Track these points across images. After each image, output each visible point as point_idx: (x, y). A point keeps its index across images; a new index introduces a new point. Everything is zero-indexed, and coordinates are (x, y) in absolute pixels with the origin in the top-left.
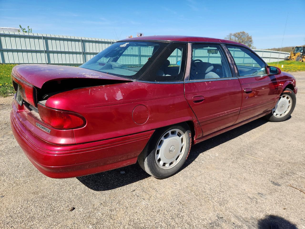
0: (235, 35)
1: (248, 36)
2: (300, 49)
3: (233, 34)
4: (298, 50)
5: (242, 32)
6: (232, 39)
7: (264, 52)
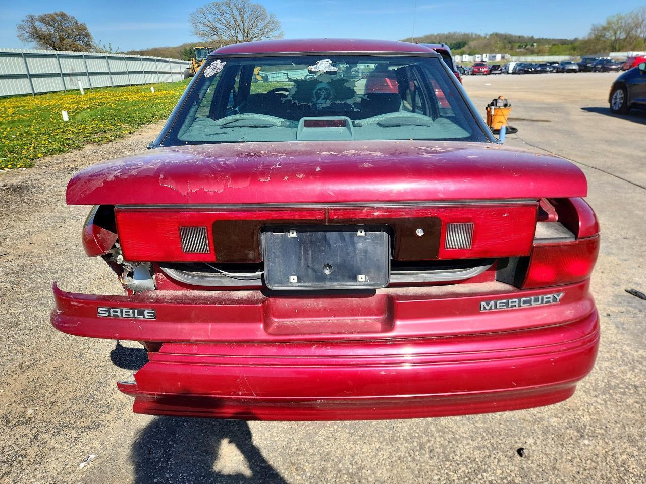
0: (42, 20)
1: (76, 23)
2: (203, 53)
3: (37, 17)
4: (201, 55)
5: (58, 11)
6: (38, 29)
7: (128, 59)
